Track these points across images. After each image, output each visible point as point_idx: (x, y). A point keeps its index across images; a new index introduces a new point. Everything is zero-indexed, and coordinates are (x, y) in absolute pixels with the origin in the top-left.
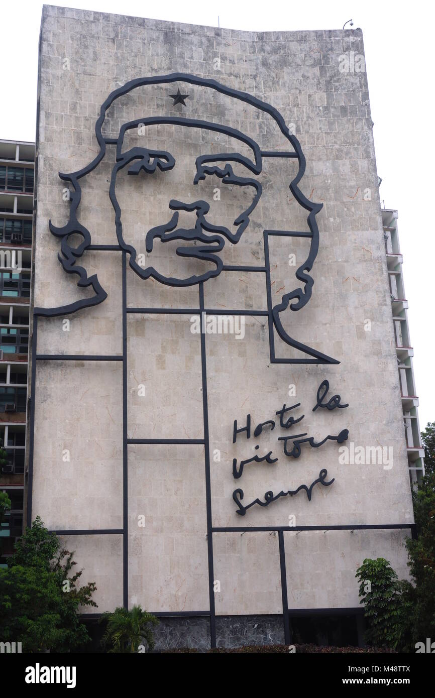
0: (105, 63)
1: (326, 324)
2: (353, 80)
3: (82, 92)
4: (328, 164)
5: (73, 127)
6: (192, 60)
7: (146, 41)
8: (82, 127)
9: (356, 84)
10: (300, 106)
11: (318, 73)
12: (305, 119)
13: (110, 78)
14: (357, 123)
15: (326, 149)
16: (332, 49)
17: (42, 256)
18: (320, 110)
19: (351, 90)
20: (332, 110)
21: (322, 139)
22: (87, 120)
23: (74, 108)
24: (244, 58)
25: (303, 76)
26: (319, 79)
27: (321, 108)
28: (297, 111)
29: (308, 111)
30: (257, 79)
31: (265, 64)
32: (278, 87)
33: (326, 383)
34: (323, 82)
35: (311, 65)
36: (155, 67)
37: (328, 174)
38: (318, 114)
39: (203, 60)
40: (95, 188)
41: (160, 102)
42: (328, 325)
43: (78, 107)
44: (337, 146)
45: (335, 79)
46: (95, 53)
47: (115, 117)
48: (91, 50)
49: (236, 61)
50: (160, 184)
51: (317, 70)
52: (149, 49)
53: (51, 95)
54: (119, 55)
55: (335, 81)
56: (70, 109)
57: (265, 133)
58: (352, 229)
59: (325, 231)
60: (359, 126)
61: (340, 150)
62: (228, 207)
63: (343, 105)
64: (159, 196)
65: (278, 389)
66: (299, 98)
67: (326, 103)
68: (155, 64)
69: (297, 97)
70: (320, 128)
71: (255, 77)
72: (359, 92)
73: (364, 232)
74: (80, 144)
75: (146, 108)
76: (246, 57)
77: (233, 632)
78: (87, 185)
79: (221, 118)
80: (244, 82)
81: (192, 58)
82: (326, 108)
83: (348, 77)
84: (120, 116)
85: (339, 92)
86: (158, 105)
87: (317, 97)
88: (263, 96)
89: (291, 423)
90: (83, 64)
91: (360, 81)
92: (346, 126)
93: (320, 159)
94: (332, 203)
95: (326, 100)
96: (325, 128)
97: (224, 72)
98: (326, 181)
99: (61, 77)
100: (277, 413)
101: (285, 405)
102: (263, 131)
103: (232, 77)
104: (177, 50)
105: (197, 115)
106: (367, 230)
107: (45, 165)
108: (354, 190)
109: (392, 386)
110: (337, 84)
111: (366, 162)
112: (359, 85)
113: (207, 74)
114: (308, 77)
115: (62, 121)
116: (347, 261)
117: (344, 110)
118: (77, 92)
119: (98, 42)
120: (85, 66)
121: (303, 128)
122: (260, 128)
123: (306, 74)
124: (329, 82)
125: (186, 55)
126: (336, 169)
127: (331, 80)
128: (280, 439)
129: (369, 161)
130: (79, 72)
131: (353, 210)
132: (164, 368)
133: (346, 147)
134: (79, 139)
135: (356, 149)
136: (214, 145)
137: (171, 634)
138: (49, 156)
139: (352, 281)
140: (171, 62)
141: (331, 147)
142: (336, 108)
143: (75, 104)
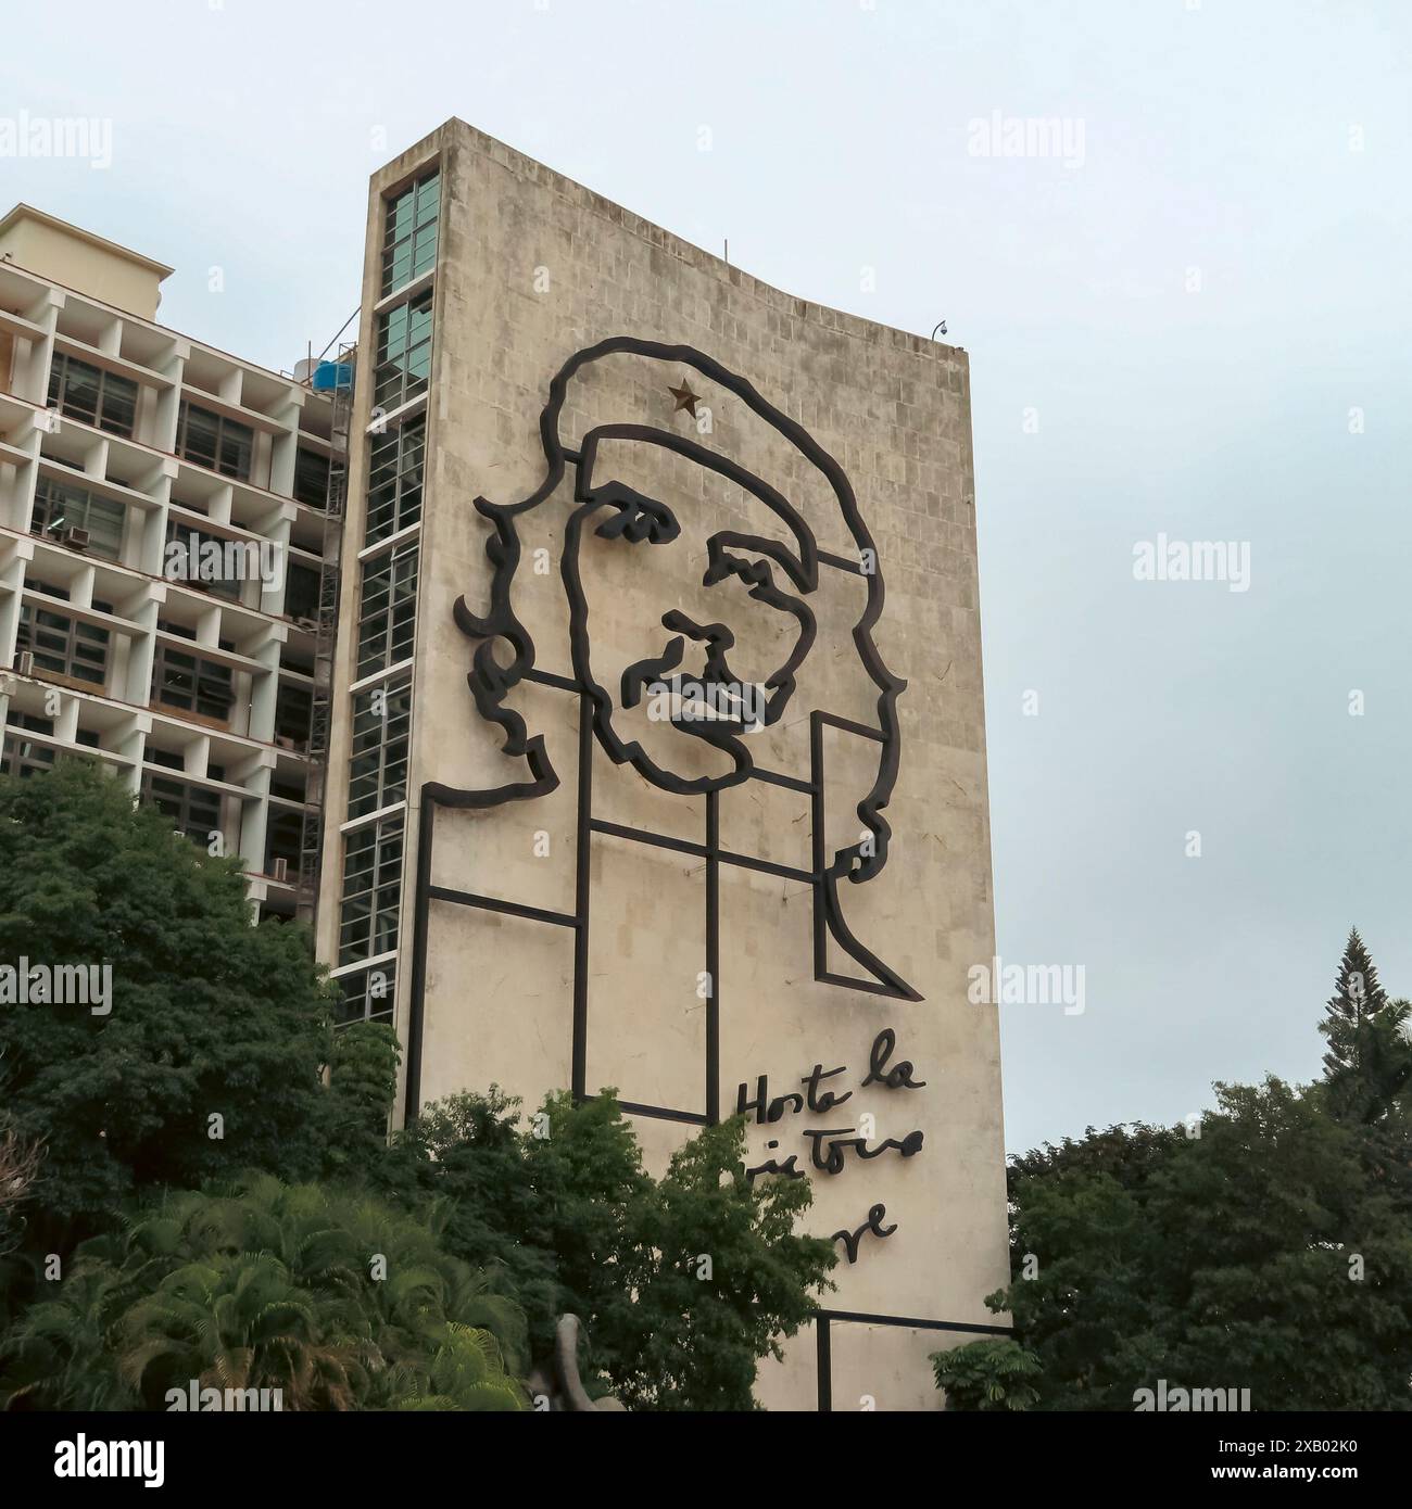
2: (950, 448)
3: (513, 330)
5: (497, 402)
6: (692, 321)
7: (622, 257)
8: (512, 406)
9: (955, 457)
11: (894, 416)
13: (561, 316)
14: (953, 534)
16: (917, 375)
17: (435, 671)
18: (894, 490)
19: (947, 465)
20: (914, 496)
22: (522, 394)
23: (499, 363)
24: (773, 345)
25: (871, 414)
26: (895, 428)
27: (896, 486)
30: (792, 394)
31: (806, 366)
32: (825, 423)
33: (888, 1037)
34: (902, 437)
35: (884, 395)
36: (635, 318)
37: (903, 622)
38: (890, 496)
39: (711, 327)
41: (639, 393)
43: (507, 362)
44: (919, 570)
45: (921, 435)
46: (537, 254)
48: (531, 243)
49: (760, 347)
51: (892, 408)
52: (626, 274)
53: (459, 319)
54: (578, 271)
55: (921, 441)
56: (493, 360)
58: (938, 740)
60: (956, 541)
61: (923, 580)
63: (933, 491)
64: (632, 592)
65: (803, 1032)
66: (860, 454)
67: (904, 479)
68: (635, 311)
69: (857, 453)
70: (894, 526)
71: (786, 388)
72: (958, 473)
73: (958, 753)
74: (508, 442)
75: (618, 399)
76: (775, 342)
81: (692, 316)
82: (906, 490)
85: (926, 465)
86: (636, 397)
87: (889, 461)
89: (826, 1105)
90: (517, 269)
91: (961, 451)
92: (936, 534)
95: (904, 471)
96: (901, 527)
98: (900, 635)
99: (479, 287)
100: (804, 1081)
101: (818, 1068)
104: (671, 292)
106: (960, 746)
107: (446, 470)
108: (944, 665)
110: (924, 447)
111: (965, 614)
112: (958, 459)
114: (878, 418)
115: (479, 382)
116: (928, 803)
117: (933, 501)
118: (506, 331)
119: (544, 232)
120: (520, 274)
123: (874, 410)
124: (911, 438)
125: (683, 307)
126: (916, 615)
127: (915, 435)
128: (806, 1133)
129: (969, 613)
130: (509, 285)
131: (940, 703)
132: (629, 956)
133: (934, 575)
134: (507, 436)
135: (949, 584)
138: (456, 454)
139: (933, 841)
140: (659, 315)
141: (910, 569)
142: (921, 495)
143: (502, 354)
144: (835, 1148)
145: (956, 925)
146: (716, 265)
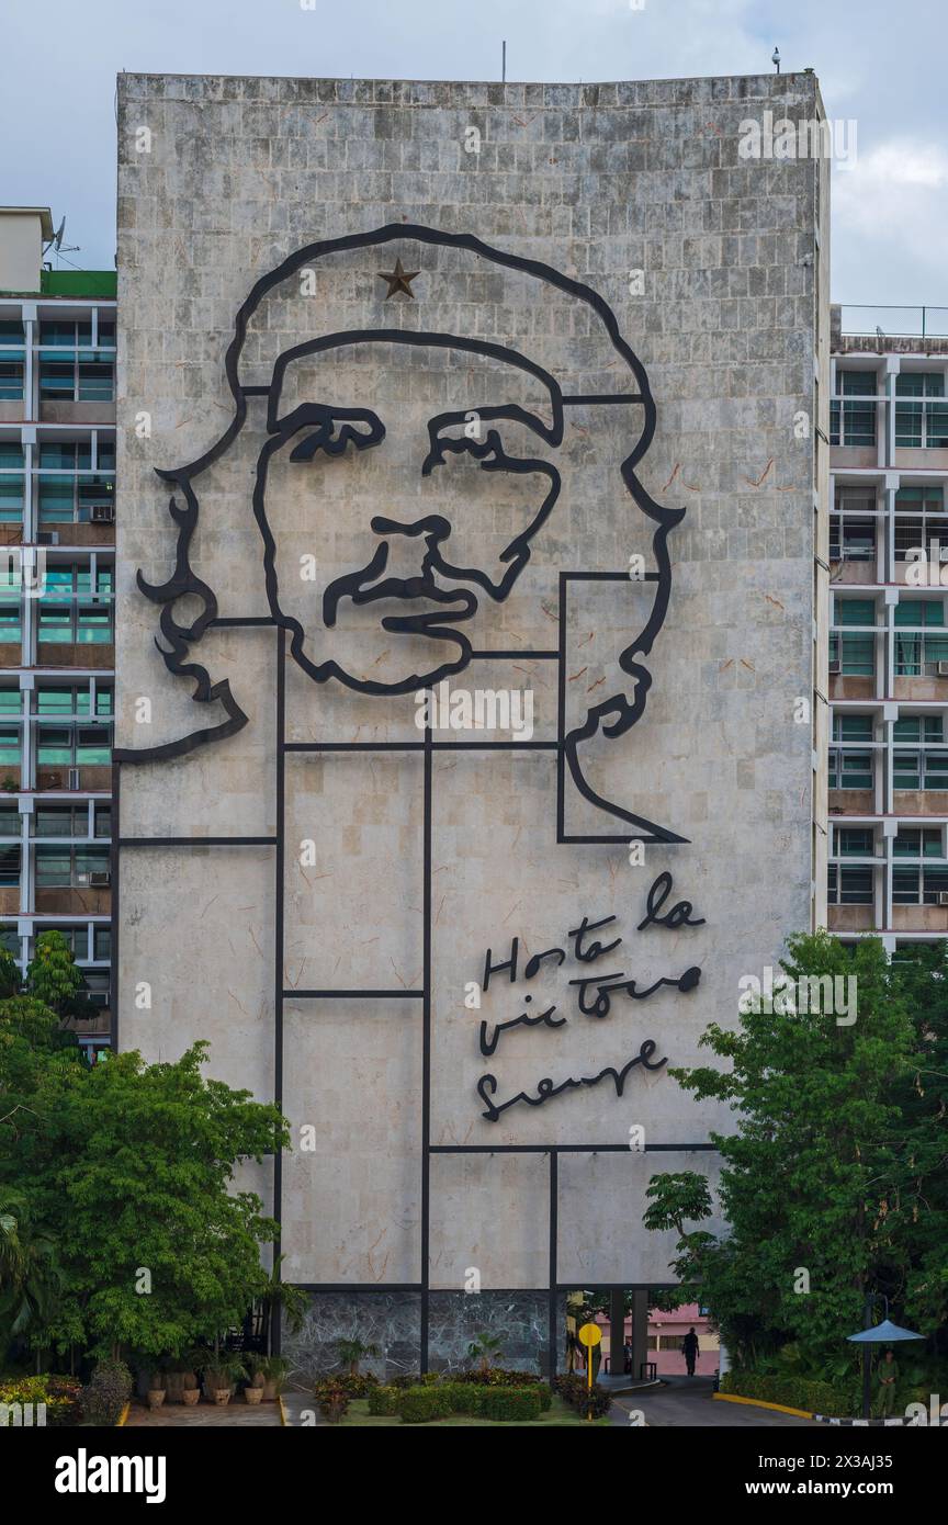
0: (248, 203)
1: (679, 757)
2: (782, 205)
3: (200, 275)
4: (714, 406)
5: (183, 358)
6: (435, 172)
7: (336, 138)
8: (202, 356)
9: (789, 212)
10: (664, 269)
11: (709, 188)
12: (673, 301)
13: (259, 237)
14: (781, 310)
15: (713, 372)
17: (126, 641)
18: (706, 279)
19: (777, 228)
20: (732, 278)
21: (706, 349)
22: (212, 339)
23: (184, 317)
24: (552, 155)
25: (679, 195)
26: (710, 202)
27: (708, 274)
28: (658, 281)
29: (681, 283)
30: (579, 204)
31: (597, 164)
32: (620, 225)
34: (719, 211)
35: (695, 167)
36: (356, 199)
37: (710, 430)
38: (701, 287)
39: (461, 170)
40: (227, 489)
41: (362, 284)
42: (683, 759)
43: (193, 312)
44: (735, 366)
45: (745, 200)
46: (227, 179)
47: (269, 326)
48: (218, 174)
49: (534, 165)
50: (359, 469)
51: (707, 180)
52: (343, 155)
53: (137, 288)
54: (278, 178)
55: (744, 208)
56: (177, 317)
57: (588, 336)
58: (750, 555)
59: (694, 559)
60: (785, 317)
61: (739, 375)
62: (498, 511)
63: (757, 265)
65: (578, 886)
66: (664, 249)
67: (720, 262)
68: (356, 193)
69: (660, 248)
70: (704, 322)
71: (572, 199)
72: (792, 233)
73: (774, 561)
74: (197, 395)
76: (556, 150)
77: (470, 1316)
78: (213, 485)
79: (493, 307)
80: (549, 214)
81: (435, 167)
82: (721, 275)
83: (774, 196)
84: (280, 322)
85: (750, 235)
86: (358, 290)
87: (701, 247)
88: (588, 245)
89: (597, 952)
90: (202, 208)
91: (798, 205)
92: (759, 316)
93: (697, 396)
94: (712, 496)
95: (720, 252)
96: (714, 322)
97: (504, 194)
98: (706, 447)
99: (157, 246)
101: (584, 921)
102: (583, 330)
103: (523, 204)
104: (404, 151)
105: (441, 304)
106: (779, 555)
107: (128, 447)
108: (762, 468)
109: (796, 882)
110: (748, 214)
111: (793, 401)
112: (794, 216)
113: (468, 203)
114: (688, 198)
115: (161, 345)
116: (732, 626)
117: (757, 277)
118: (191, 279)
119: (235, 152)
120: (206, 212)
121: (667, 321)
122: (576, 324)
123: (684, 190)
124: (730, 210)
125: (422, 161)
126: (728, 419)
127: (737, 203)
129: (798, 398)
130: (193, 229)
131: (755, 512)
132: (358, 853)
133: (754, 366)
134: (196, 388)
135: (773, 372)
136: (476, 372)
137: (360, 1317)
139: (738, 667)
140: (389, 183)
141: (723, 368)
142: (741, 275)
143: (186, 306)
144: (604, 994)
145: (762, 751)
146: (469, 93)
